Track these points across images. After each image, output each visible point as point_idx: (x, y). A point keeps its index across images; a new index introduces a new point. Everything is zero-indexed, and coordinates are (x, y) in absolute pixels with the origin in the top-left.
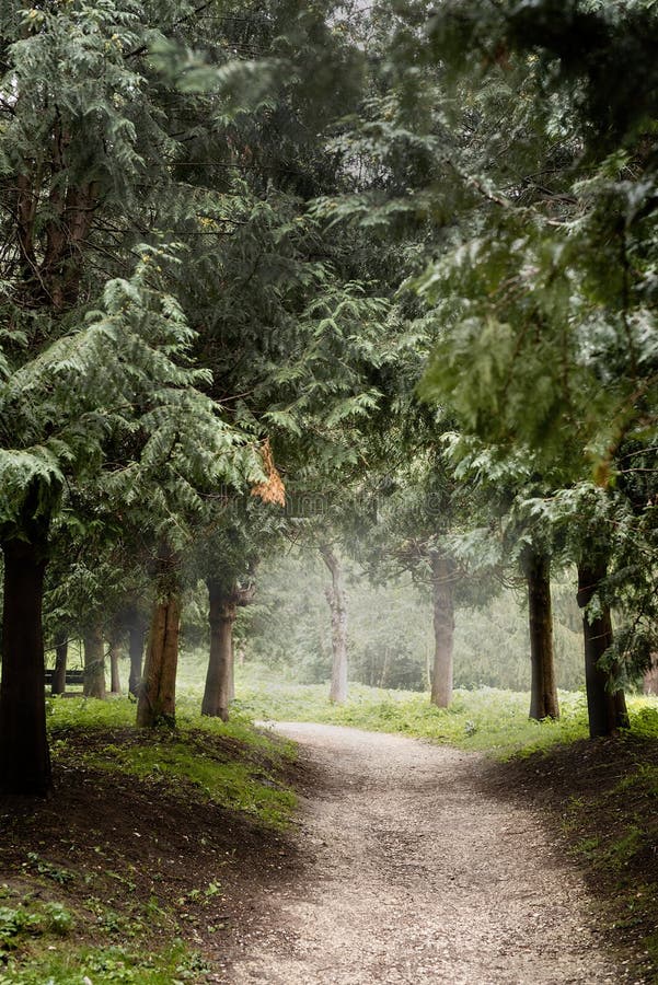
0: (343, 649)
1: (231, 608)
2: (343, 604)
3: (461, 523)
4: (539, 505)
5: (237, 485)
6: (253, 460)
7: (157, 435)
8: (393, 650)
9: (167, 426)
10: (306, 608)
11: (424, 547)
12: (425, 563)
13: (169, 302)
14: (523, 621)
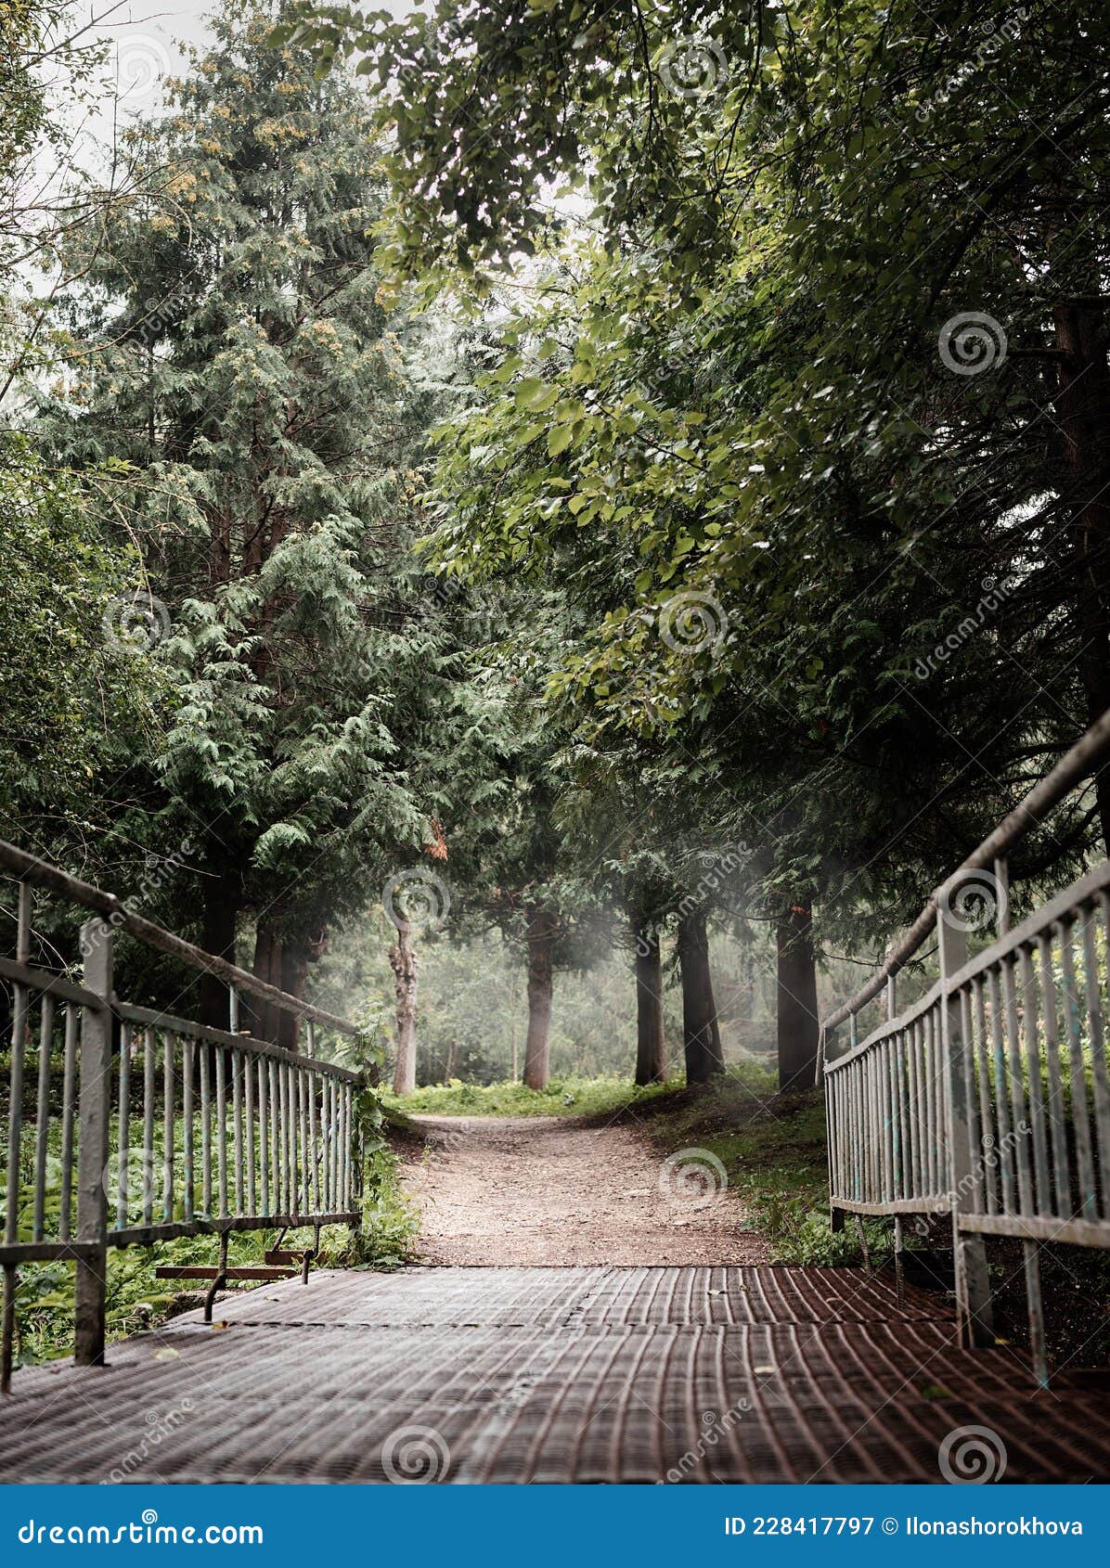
0: (411, 1026)
1: (303, 964)
2: (412, 970)
3: (563, 870)
4: (615, 864)
5: (417, 846)
6: (427, 829)
7: (365, 811)
8: (461, 1048)
9: (372, 805)
10: (359, 976)
11: (519, 898)
12: (519, 916)
13: (383, 729)
14: (631, 992)
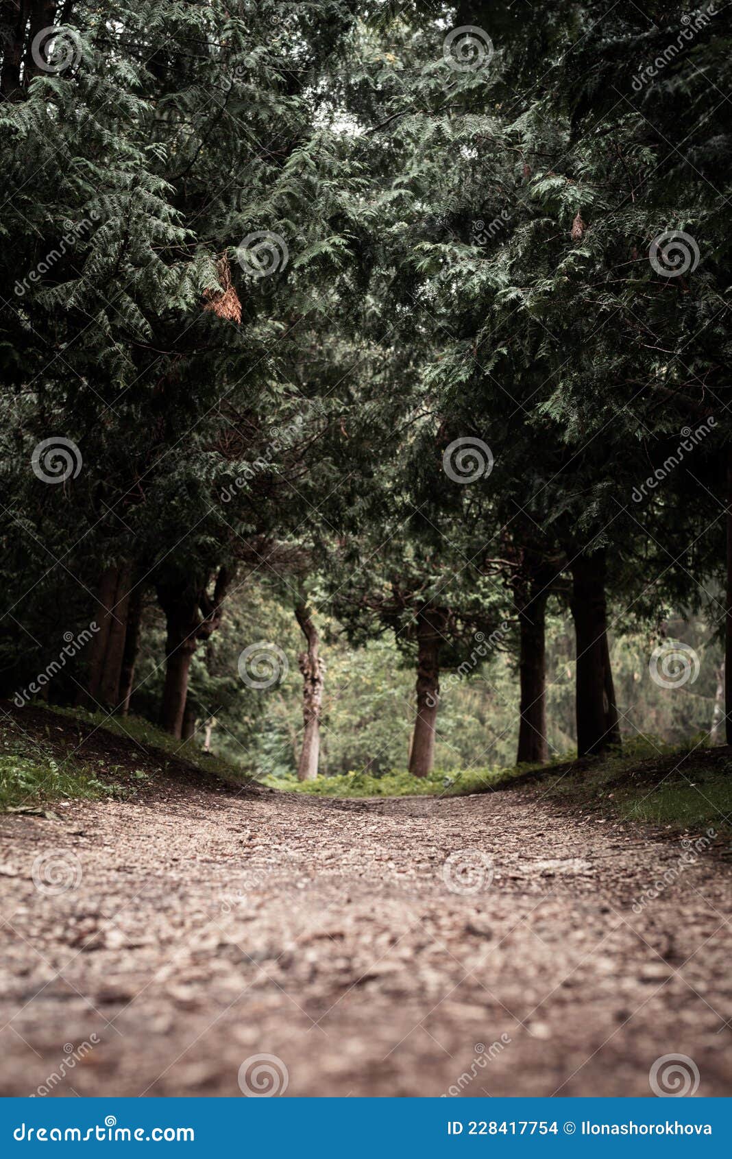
0: (316, 723)
2: (317, 674)
5: (190, 294)
6: (208, 271)
12: (409, 612)
